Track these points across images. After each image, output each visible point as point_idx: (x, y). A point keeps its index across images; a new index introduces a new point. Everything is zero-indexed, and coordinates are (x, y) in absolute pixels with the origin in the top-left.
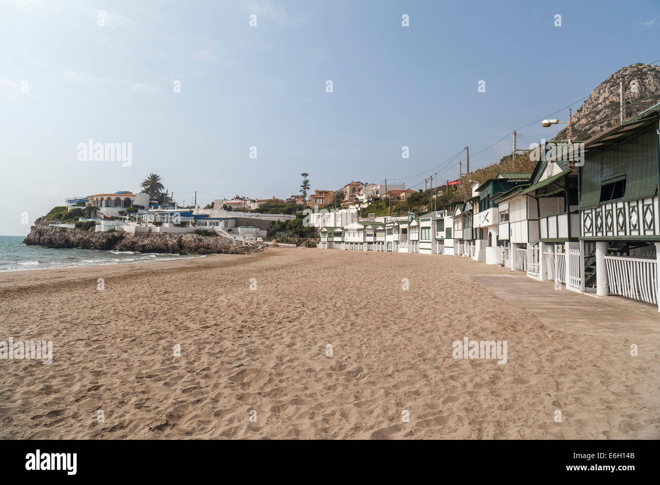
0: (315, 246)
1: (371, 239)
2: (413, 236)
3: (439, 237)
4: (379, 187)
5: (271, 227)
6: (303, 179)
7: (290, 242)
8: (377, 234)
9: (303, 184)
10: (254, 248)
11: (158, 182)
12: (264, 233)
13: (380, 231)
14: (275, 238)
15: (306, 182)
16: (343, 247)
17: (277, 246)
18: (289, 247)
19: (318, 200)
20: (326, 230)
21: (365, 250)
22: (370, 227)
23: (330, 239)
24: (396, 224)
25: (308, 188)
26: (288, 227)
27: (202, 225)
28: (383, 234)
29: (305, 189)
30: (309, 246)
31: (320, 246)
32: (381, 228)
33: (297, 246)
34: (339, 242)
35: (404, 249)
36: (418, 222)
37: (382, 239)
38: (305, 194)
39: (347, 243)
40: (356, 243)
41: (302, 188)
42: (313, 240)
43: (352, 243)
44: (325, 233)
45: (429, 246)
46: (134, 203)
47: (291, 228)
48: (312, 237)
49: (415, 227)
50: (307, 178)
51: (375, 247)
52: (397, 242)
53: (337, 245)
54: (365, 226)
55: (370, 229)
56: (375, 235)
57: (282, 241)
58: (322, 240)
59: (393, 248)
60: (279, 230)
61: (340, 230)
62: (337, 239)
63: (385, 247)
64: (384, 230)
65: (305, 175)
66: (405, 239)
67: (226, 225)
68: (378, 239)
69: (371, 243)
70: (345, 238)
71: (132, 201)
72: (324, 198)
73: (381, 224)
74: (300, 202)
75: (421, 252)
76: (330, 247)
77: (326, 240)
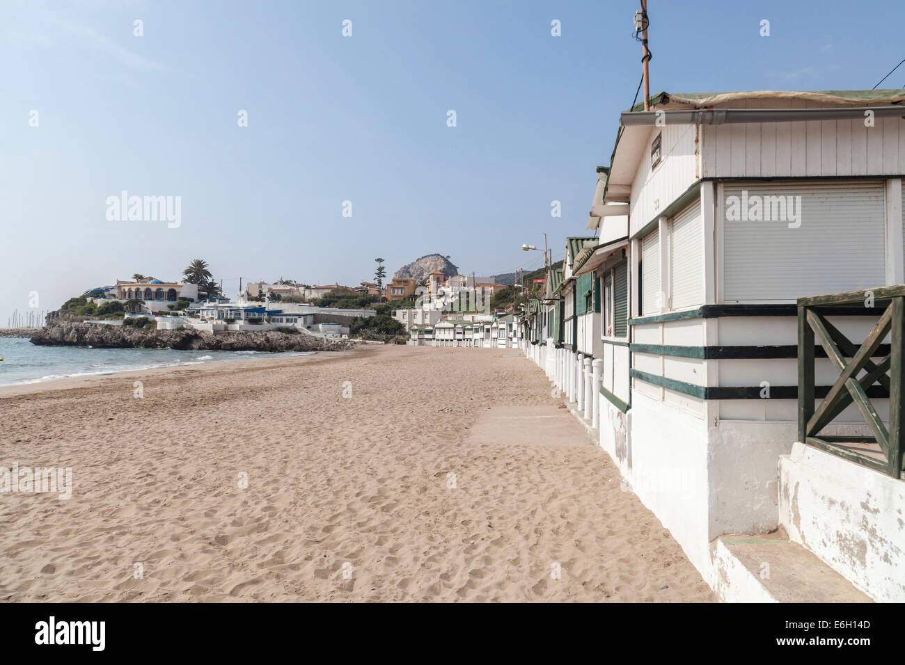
0: (405, 343)
1: (460, 336)
2: (494, 334)
3: (510, 336)
4: (466, 279)
5: (354, 324)
6: (378, 265)
7: (378, 340)
8: (466, 332)
9: (378, 272)
10: (344, 346)
11: (204, 269)
12: (347, 330)
13: (468, 329)
14: (362, 335)
15: (381, 269)
16: (434, 343)
17: (366, 343)
18: (377, 344)
19: (396, 291)
20: (416, 328)
21: (455, 346)
22: (459, 326)
23: (421, 336)
24: (482, 325)
25: (384, 276)
26: (371, 323)
27: (277, 322)
28: (471, 332)
29: (380, 277)
30: (399, 343)
31: (410, 343)
32: (469, 327)
33: (386, 343)
34: (431, 339)
35: (487, 344)
36: (497, 324)
37: (470, 336)
38: (380, 282)
39: (438, 340)
40: (447, 340)
41: (376, 276)
42: (401, 337)
43: (442, 340)
44: (415, 330)
45: (504, 342)
46: (181, 295)
47: (376, 325)
48: (400, 334)
49: (495, 328)
50: (382, 264)
51: (463, 344)
52: (482, 339)
53: (428, 342)
54: (455, 325)
55: (459, 328)
56: (464, 333)
57: (369, 338)
58: (412, 337)
59: (479, 344)
60: (363, 327)
61: (430, 328)
62: (427, 336)
63: (472, 343)
64: (472, 329)
65: (380, 260)
66: (487, 337)
67: (305, 322)
68: (467, 336)
69: (460, 340)
70: (436, 335)
71: (179, 293)
72: (403, 288)
73: (469, 323)
74: (373, 292)
75: (500, 347)
76: (421, 343)
77: (416, 337)
